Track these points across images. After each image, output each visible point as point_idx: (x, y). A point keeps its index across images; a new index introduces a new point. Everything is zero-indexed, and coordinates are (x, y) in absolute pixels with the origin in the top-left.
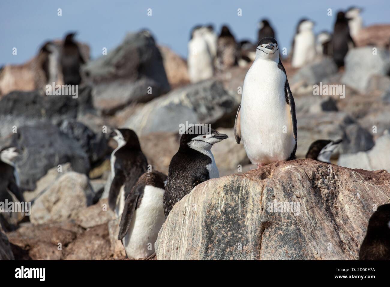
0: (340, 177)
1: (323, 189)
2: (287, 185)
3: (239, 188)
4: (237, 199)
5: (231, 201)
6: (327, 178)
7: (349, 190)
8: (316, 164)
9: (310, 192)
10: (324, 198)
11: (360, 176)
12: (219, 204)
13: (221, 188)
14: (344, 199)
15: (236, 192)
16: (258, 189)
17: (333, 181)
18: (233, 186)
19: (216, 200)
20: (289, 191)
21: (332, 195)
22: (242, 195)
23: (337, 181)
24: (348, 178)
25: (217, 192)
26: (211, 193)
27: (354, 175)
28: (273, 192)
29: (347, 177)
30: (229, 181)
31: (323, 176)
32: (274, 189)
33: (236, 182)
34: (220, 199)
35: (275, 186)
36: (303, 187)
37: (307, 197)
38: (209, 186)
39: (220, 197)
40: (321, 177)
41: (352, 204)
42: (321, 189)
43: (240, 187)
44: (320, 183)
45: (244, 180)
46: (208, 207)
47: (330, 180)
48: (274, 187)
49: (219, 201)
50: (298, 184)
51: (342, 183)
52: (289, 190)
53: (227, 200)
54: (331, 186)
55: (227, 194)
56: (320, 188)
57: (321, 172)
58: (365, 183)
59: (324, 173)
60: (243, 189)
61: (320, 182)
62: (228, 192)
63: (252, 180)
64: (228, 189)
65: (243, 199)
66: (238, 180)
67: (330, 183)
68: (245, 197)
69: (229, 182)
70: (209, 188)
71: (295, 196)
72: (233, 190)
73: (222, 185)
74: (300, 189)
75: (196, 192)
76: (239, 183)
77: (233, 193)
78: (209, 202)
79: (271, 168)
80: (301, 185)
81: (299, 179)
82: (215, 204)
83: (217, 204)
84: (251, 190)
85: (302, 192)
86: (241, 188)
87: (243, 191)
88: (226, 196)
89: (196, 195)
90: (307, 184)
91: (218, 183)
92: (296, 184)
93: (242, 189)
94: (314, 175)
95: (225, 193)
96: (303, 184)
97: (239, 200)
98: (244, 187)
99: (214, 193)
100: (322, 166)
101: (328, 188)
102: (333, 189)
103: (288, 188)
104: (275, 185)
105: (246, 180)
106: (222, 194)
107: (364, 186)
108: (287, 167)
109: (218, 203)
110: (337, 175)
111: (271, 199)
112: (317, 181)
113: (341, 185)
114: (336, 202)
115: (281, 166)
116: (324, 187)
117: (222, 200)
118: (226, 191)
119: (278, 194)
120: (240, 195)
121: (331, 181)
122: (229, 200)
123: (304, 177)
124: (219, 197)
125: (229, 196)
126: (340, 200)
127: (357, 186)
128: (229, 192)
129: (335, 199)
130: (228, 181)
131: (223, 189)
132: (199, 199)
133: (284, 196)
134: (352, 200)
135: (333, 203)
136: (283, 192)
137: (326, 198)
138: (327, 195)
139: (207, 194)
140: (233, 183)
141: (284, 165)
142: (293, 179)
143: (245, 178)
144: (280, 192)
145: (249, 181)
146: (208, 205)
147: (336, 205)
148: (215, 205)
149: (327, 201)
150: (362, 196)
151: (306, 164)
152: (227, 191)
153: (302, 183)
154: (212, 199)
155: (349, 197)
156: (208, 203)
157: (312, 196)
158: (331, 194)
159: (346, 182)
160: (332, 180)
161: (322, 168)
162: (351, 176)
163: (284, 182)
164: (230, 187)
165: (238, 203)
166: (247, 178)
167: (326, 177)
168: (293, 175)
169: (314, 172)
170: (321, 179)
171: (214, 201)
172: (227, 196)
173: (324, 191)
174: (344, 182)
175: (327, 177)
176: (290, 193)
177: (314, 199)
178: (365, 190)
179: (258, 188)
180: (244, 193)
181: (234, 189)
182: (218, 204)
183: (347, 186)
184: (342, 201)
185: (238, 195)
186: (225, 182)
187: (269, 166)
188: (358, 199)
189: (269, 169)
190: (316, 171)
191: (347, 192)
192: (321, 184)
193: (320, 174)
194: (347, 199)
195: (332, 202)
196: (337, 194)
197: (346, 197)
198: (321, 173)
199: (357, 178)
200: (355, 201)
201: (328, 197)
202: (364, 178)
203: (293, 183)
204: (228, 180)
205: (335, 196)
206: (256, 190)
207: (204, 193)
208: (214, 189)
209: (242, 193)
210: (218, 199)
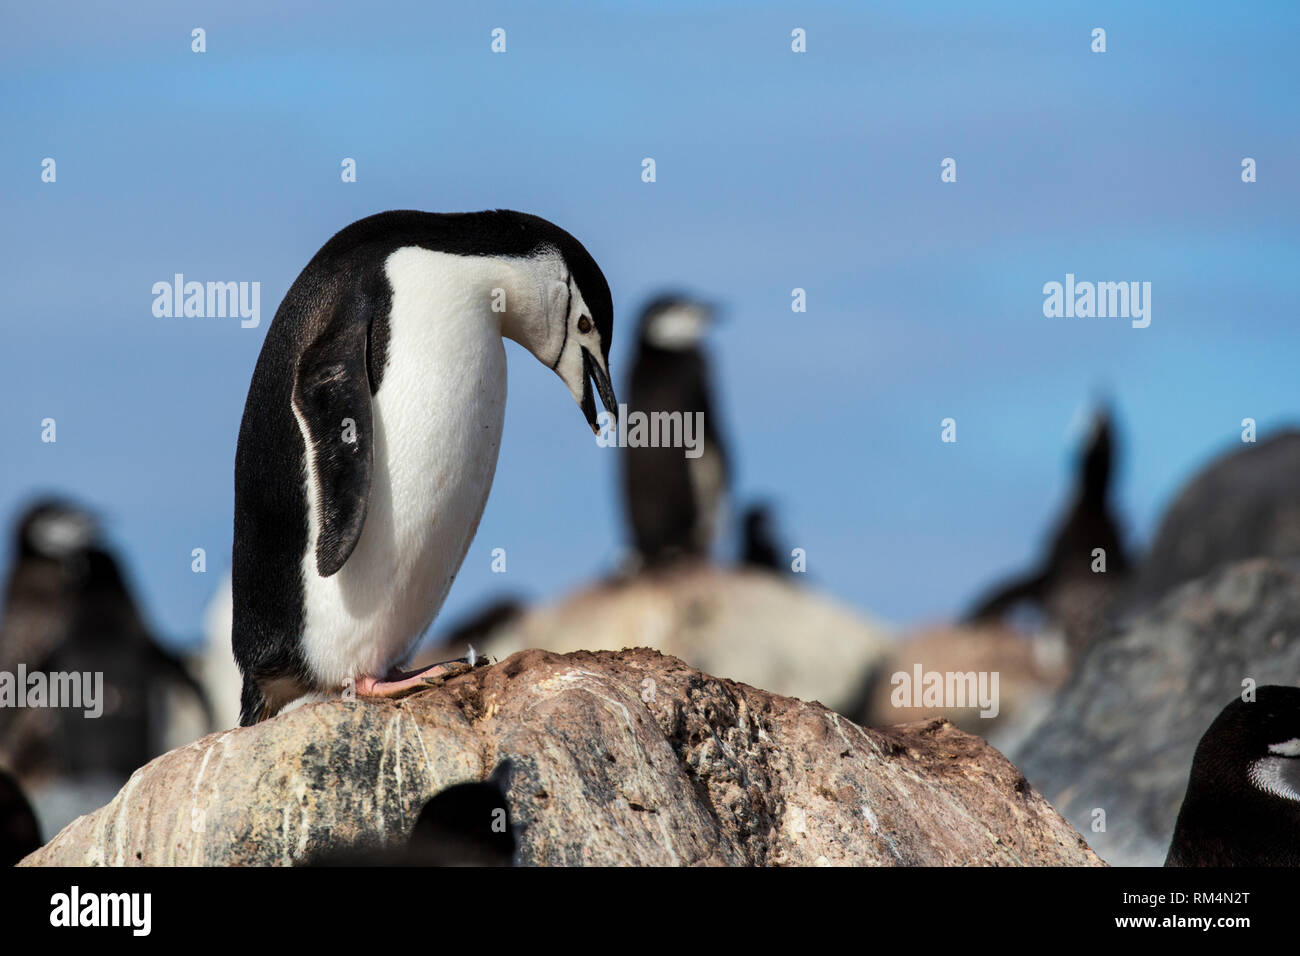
0: (780, 737)
1: (721, 782)
2: (583, 749)
3: (374, 758)
4: (367, 808)
5: (339, 820)
6: (730, 734)
7: (826, 793)
8: (678, 672)
9: (679, 789)
10: (726, 822)
11: (860, 735)
12: (285, 835)
13: (293, 758)
14: (807, 833)
15: (362, 777)
16: (462, 765)
17: (755, 753)
18: (347, 749)
19: (268, 816)
20: (598, 779)
21: (760, 812)
22: (389, 791)
23: (770, 750)
24: (816, 740)
25: (275, 777)
26: (245, 782)
27: (839, 730)
28: (537, 778)
29: (810, 736)
30: (328, 726)
31: (713, 724)
32: (541, 764)
33: (361, 733)
34: (287, 811)
35: (541, 752)
36: (650, 763)
37: (673, 809)
38: (227, 754)
39: (290, 801)
40: (708, 728)
41: (846, 853)
42: (710, 781)
43: (380, 754)
44: (708, 757)
45: (395, 726)
46: (233, 846)
47: (743, 747)
48: (537, 754)
49: (287, 818)
50: (628, 748)
51: (791, 760)
52: (594, 775)
53: (321, 815)
54: (751, 774)
55: (322, 789)
56: (707, 776)
57: (703, 706)
58: (887, 768)
59: (720, 714)
60: (394, 765)
61: (705, 748)
62: (325, 777)
63: (431, 722)
64: (325, 762)
65: (396, 810)
66: (366, 724)
67: (745, 757)
68: (406, 801)
69: (329, 734)
70: (230, 764)
71: (621, 802)
72: (346, 768)
73: (297, 746)
74: (640, 773)
75: (159, 788)
76: (373, 739)
77: (348, 786)
78: (239, 825)
79: (486, 683)
80: (641, 756)
81: (629, 729)
82: (265, 833)
83: (275, 835)
84: (431, 768)
85: (648, 787)
86: (383, 761)
87: (394, 774)
88: (318, 797)
89: (160, 800)
90: (662, 749)
91: (275, 739)
92: (622, 748)
93: (391, 764)
94: (681, 719)
95: (311, 782)
96: (647, 750)
97: (379, 813)
98: (399, 754)
99: (257, 784)
100: (706, 683)
101: (742, 782)
102: (760, 785)
103: (592, 766)
104: (542, 747)
105: (403, 721)
106: (299, 786)
107: (886, 777)
108: (563, 678)
109: (280, 829)
110: (767, 727)
111: (532, 804)
112: (694, 746)
113: (788, 769)
114: (778, 844)
115: (533, 673)
116: (724, 774)
117: (300, 815)
118: (314, 774)
119: (558, 786)
120: (380, 792)
121: (748, 752)
122: (333, 813)
123: (645, 722)
124: (283, 800)
125: (329, 796)
126: (794, 837)
127: (859, 778)
128: (331, 779)
129: (773, 830)
130: (322, 730)
131: (300, 762)
132: (180, 816)
133: (584, 793)
134: (846, 839)
135: (765, 849)
136: (577, 775)
137: (737, 822)
138: (738, 811)
139: (223, 789)
140: (348, 735)
141: (549, 667)
142: (607, 727)
143: (397, 716)
144: (567, 775)
145: (416, 727)
146: (234, 840)
147: (778, 856)
148: (265, 838)
149: (743, 836)
150: (886, 822)
151: (634, 671)
152: (322, 771)
153: (643, 746)
154: (253, 811)
155: (832, 821)
156: (233, 828)
157: (688, 804)
158: (755, 807)
159: (811, 759)
160: (750, 749)
161: (707, 691)
162: (826, 731)
163: (572, 736)
164: (333, 754)
165: (371, 827)
166: (406, 716)
167: (724, 730)
168: (602, 707)
169: (678, 705)
170: (708, 735)
171: (262, 820)
172: (323, 795)
173: (723, 792)
174: (800, 758)
175: (731, 732)
176: (602, 786)
177: (697, 819)
178: (892, 798)
179: (461, 758)
180: (400, 782)
181: (353, 762)
182: (281, 835)
183: (814, 776)
184: (801, 843)
185: (373, 792)
186: (309, 733)
187: (474, 679)
188: (870, 835)
189: (473, 688)
190: (686, 700)
191: (819, 804)
192: (710, 758)
193: (702, 716)
194: (825, 832)
195: (760, 844)
196: (778, 810)
197: (818, 822)
198: (707, 713)
199: (852, 741)
200: (859, 842)
201: (746, 819)
202: (879, 744)
203: (609, 745)
204: (324, 721)
205: (769, 820)
206: (456, 767)
207: (205, 786)
208: (257, 766)
209: (391, 784)
210: (281, 811)
